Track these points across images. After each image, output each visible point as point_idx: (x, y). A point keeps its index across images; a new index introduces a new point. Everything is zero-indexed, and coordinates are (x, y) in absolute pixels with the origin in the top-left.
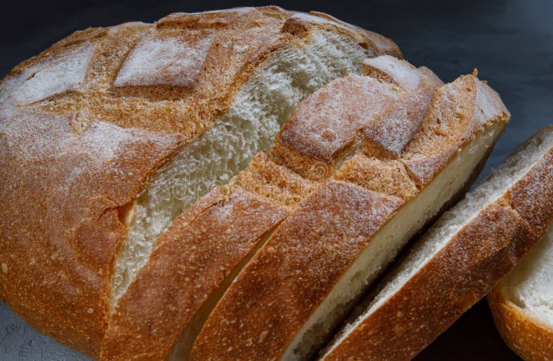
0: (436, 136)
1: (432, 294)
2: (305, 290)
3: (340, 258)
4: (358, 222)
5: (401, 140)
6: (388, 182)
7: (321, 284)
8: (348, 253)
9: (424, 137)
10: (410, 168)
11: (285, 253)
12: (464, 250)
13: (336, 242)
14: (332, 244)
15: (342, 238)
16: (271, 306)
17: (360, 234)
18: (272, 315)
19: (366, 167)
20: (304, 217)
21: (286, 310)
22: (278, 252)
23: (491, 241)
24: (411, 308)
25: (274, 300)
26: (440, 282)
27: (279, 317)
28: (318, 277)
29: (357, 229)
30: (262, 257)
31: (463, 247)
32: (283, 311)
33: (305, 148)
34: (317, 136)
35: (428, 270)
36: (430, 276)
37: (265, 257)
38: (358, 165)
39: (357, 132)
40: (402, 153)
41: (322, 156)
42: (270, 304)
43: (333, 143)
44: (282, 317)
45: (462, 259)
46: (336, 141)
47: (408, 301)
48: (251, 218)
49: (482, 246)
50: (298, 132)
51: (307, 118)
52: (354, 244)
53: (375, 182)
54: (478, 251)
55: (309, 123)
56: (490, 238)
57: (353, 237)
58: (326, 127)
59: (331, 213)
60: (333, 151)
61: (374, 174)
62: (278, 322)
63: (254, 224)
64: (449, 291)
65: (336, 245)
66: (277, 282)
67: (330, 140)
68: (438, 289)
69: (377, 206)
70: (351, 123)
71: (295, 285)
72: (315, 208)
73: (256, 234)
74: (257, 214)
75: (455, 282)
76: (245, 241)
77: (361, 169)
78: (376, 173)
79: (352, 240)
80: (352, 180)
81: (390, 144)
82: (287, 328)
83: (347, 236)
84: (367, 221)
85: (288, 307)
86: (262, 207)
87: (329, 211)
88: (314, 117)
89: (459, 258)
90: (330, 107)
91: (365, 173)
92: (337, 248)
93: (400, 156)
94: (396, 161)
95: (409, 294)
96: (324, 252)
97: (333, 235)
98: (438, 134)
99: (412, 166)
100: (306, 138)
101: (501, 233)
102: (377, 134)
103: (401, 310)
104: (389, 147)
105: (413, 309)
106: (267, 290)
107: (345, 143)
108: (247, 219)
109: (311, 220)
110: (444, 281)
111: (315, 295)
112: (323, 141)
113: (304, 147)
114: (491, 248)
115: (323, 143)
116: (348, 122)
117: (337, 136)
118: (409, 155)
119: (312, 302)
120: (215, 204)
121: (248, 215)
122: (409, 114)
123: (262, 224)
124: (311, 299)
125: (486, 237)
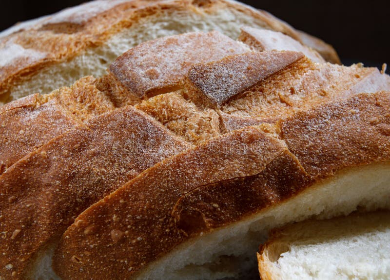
0: (279, 103)
1: (151, 204)
2: (59, 203)
3: (102, 183)
4: (137, 155)
5: (227, 91)
6: (191, 127)
7: (76, 202)
8: (113, 182)
9: (261, 98)
10: (224, 121)
11: (54, 161)
12: (200, 165)
13: (105, 167)
14: (100, 167)
15: (113, 165)
16: (29, 207)
17: (135, 168)
18: (27, 216)
19: (175, 106)
20: (86, 133)
21: (40, 216)
22: (48, 158)
23: (236, 164)
24: (127, 214)
25: (32, 203)
26: (162, 192)
27: (32, 221)
28: (75, 195)
29: (133, 161)
30: (34, 157)
31: (199, 162)
32: (37, 216)
33: (125, 79)
34: (141, 72)
35: (149, 176)
36: (152, 182)
37: (36, 158)
38: (168, 101)
39: (186, 78)
40: (224, 105)
41: (137, 90)
42: (28, 206)
43: (153, 81)
44: (35, 221)
45: (194, 174)
46: (157, 80)
47: (125, 205)
48: (47, 127)
49: (223, 166)
50: (126, 64)
51: (142, 55)
52: (123, 175)
53: (179, 124)
54: (217, 170)
55: (141, 59)
56: (237, 161)
57: (125, 168)
58: (156, 66)
59: (114, 137)
60: (149, 88)
61: (180, 115)
62: (31, 225)
63: (46, 132)
64: (172, 205)
65: (103, 169)
66: (39, 187)
67: (151, 78)
68: (157, 199)
69: (167, 147)
70: (182, 69)
71: (51, 194)
72: (102, 129)
73: (42, 141)
74: (54, 125)
75: (179, 197)
76: (31, 145)
77: (168, 107)
78: (183, 114)
79: (123, 170)
80: (154, 114)
81: (212, 91)
82: (37, 234)
83: (119, 165)
84: (149, 157)
85: (42, 214)
86: (61, 120)
87: (112, 135)
88: (150, 55)
89: (190, 171)
90: (171, 51)
91: (171, 112)
92: (103, 173)
93: (219, 106)
94: (212, 111)
95: (127, 198)
96: (89, 172)
97: (105, 159)
98: (282, 101)
99: (227, 120)
100: (130, 71)
101: (253, 159)
102: (201, 78)
103: (116, 212)
104: (209, 94)
105: (129, 216)
106: (29, 191)
107: (165, 85)
108: (42, 126)
109: (92, 138)
110: (167, 192)
111: (67, 211)
112: (144, 77)
113: (124, 77)
114: (234, 171)
115: (143, 79)
116: (180, 67)
117: (161, 76)
118: (231, 109)
119: (63, 218)
120: (25, 107)
121: (46, 124)
122: (248, 69)
123: (52, 134)
124: (63, 214)
125: (231, 157)
